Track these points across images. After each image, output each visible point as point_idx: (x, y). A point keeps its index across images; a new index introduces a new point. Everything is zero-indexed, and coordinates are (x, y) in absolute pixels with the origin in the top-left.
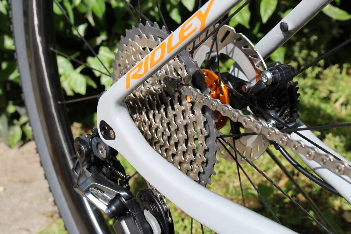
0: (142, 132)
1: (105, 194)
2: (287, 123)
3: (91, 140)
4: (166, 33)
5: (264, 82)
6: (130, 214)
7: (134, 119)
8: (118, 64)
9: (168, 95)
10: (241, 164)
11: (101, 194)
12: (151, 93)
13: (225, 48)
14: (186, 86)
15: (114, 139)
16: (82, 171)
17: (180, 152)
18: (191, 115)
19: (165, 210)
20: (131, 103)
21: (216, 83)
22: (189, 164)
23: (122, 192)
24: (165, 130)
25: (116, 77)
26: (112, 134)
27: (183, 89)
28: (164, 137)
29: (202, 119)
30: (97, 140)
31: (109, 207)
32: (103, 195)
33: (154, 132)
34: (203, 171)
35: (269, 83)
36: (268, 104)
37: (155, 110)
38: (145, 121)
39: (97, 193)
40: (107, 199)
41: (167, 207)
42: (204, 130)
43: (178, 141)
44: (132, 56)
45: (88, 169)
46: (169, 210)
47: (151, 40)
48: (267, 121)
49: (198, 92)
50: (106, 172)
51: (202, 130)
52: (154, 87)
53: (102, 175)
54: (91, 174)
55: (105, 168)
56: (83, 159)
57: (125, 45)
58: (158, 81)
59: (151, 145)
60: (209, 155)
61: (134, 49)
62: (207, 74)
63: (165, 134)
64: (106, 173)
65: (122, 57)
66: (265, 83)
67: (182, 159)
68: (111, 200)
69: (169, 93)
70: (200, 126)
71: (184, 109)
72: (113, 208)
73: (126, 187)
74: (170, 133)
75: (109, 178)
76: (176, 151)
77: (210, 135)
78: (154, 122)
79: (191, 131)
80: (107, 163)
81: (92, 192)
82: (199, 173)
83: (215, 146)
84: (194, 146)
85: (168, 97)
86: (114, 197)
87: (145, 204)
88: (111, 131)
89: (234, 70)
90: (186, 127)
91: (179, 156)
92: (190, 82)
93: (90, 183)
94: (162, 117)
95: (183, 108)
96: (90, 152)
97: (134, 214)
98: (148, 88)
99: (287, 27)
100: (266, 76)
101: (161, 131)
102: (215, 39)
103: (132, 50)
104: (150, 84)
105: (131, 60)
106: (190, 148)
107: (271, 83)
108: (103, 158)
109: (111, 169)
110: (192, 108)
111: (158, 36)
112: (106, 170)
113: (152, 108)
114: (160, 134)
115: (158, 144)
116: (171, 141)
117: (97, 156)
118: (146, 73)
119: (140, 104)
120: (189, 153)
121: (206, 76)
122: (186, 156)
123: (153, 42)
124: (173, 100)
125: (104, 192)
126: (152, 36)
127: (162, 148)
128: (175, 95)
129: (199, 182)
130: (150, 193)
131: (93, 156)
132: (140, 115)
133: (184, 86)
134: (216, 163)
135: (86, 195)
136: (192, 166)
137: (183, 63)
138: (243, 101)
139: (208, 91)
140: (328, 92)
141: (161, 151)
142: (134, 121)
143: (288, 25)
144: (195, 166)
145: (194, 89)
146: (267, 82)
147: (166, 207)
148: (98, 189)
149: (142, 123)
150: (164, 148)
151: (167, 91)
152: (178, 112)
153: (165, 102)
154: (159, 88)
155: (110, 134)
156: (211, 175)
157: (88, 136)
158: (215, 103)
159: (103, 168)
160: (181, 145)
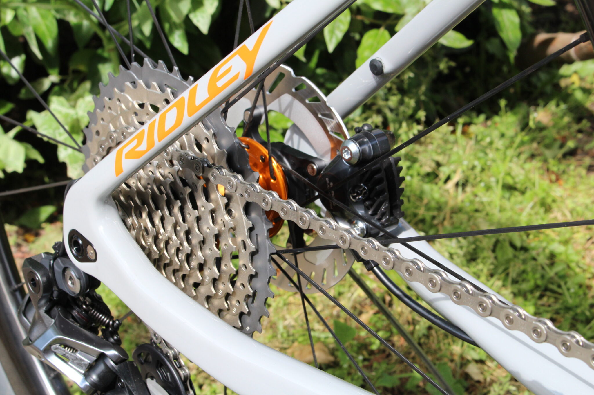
0: (143, 248)
1: (79, 354)
2: (384, 226)
3: (52, 262)
4: (179, 79)
5: (345, 160)
6: (123, 387)
7: (128, 226)
8: (94, 132)
9: (185, 183)
10: (307, 295)
11: (73, 354)
12: (156, 181)
13: (277, 101)
14: (217, 169)
15: (95, 260)
16: (37, 316)
17: (207, 279)
18: (227, 218)
19: (183, 378)
20: (122, 198)
21: (263, 160)
22: (224, 299)
23: (109, 350)
24: (181, 244)
25: (92, 154)
26: (90, 253)
27: (212, 175)
28: (180, 255)
29: (245, 223)
30: (62, 262)
31: (86, 375)
32: (75, 355)
33: (163, 248)
34: (248, 310)
35: (355, 161)
36: (353, 195)
37: (164, 209)
38: (146, 230)
39: (64, 353)
40: (83, 362)
41: (186, 372)
42: (248, 242)
43: (205, 261)
44: (121, 117)
45: (48, 312)
46: (189, 377)
47: (155, 91)
48: (351, 222)
49: (238, 179)
50: (79, 316)
51: (245, 242)
52: (160, 170)
53: (72, 322)
54: (53, 321)
55: (77, 309)
56: (39, 296)
57: (106, 99)
58: (169, 162)
59: (158, 268)
60: (258, 283)
61: (123, 107)
62: (248, 145)
63: (182, 250)
64: (79, 318)
65: (102, 119)
66: (348, 161)
67: (212, 291)
68: (90, 364)
69: (187, 181)
70: (243, 236)
71: (214, 207)
72: (94, 377)
73: (115, 340)
74: (190, 248)
75: (84, 326)
76: (201, 278)
77: (259, 250)
78: (162, 231)
79: (226, 245)
80: (80, 300)
81: (56, 351)
82: (241, 314)
83: (268, 268)
84: (233, 269)
85: (185, 188)
86: (95, 358)
87: (148, 369)
88: (89, 247)
89: (291, 138)
90: (217, 237)
91: (207, 287)
92: (224, 163)
93: (53, 337)
94: (176, 221)
95: (212, 206)
96: (51, 283)
97: (130, 387)
98: (150, 173)
99: (382, 67)
100: (349, 149)
101: (176, 246)
102: (262, 88)
103: (121, 107)
104: (153, 166)
105: (118, 124)
106: (225, 272)
107: (358, 162)
108: (74, 293)
109: (87, 311)
110: (227, 205)
111: (166, 85)
112: (78, 313)
113: (158, 208)
114: (173, 251)
115: (169, 268)
116: (192, 261)
117: (63, 289)
118: (150, 149)
119: (138, 201)
120: (223, 280)
121: (246, 149)
122: (217, 287)
123: (156, 94)
124: (195, 192)
125: (76, 351)
126: (155, 84)
127: (176, 274)
128: (198, 184)
129: (241, 329)
130: (156, 350)
131: (57, 289)
132: (138, 219)
133: (215, 169)
134: (270, 297)
135: (45, 357)
136: (228, 302)
137: (211, 130)
138: (308, 190)
139: (254, 177)
140: (433, 165)
141: (175, 278)
142: (129, 229)
143: (383, 64)
144: (234, 302)
145: (232, 174)
146: (350, 159)
147: (184, 372)
148: (65, 346)
149: (141, 233)
150: (181, 274)
151: (184, 178)
152: (203, 212)
153: (181, 196)
154: (169, 173)
155: (86, 253)
156: (261, 317)
157: (46, 255)
158: (269, 198)
159: (73, 309)
160: (209, 268)
